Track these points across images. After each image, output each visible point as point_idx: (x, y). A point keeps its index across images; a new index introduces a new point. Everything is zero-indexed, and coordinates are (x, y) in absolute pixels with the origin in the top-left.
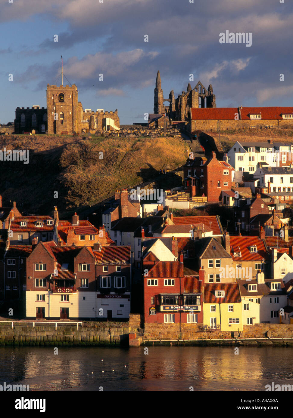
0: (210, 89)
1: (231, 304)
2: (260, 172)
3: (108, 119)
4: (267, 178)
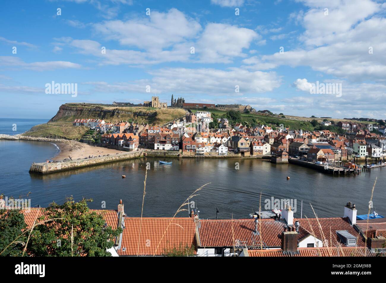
0: (183, 99)
1: (202, 148)
3: (165, 104)
4: (204, 119)
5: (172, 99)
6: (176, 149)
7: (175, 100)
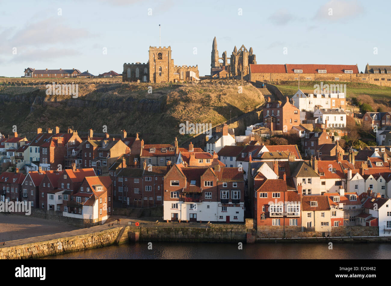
0: (251, 50)
1: (323, 212)
2: (319, 112)
3: (191, 72)
4: (325, 117)
5: (213, 53)
6: (236, 218)
7: (224, 55)
